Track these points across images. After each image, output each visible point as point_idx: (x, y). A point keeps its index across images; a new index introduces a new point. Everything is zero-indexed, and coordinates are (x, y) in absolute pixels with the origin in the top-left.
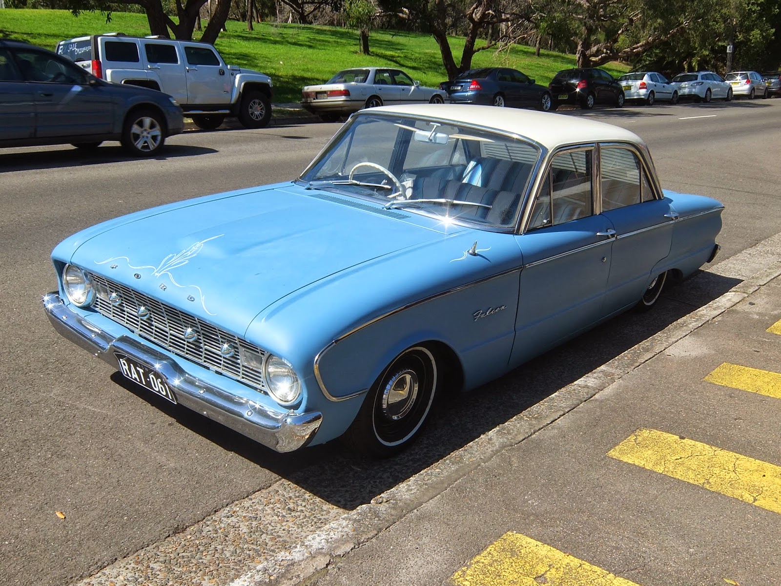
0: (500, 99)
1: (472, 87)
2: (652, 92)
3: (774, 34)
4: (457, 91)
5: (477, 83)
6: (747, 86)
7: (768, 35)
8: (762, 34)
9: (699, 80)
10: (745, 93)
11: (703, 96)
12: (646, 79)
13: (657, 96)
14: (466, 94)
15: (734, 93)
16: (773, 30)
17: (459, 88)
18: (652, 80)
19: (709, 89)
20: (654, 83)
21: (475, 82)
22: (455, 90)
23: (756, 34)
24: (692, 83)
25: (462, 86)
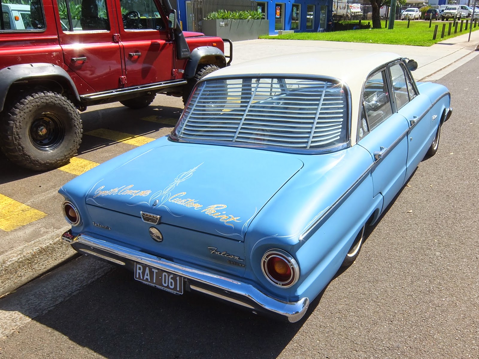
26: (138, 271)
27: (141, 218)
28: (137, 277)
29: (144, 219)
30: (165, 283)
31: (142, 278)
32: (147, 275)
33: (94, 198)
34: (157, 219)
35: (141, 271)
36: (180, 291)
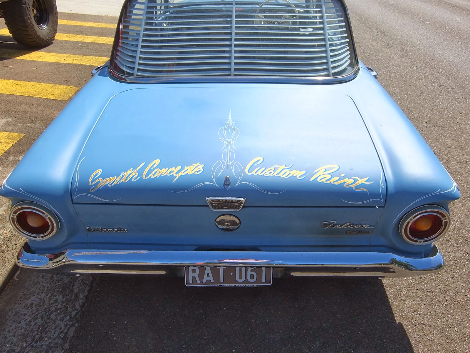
26: (191, 275)
27: (208, 206)
28: (191, 282)
29: (213, 206)
30: (241, 277)
31: (198, 281)
32: (208, 276)
33: (91, 192)
34: (241, 203)
35: (196, 275)
36: (268, 281)
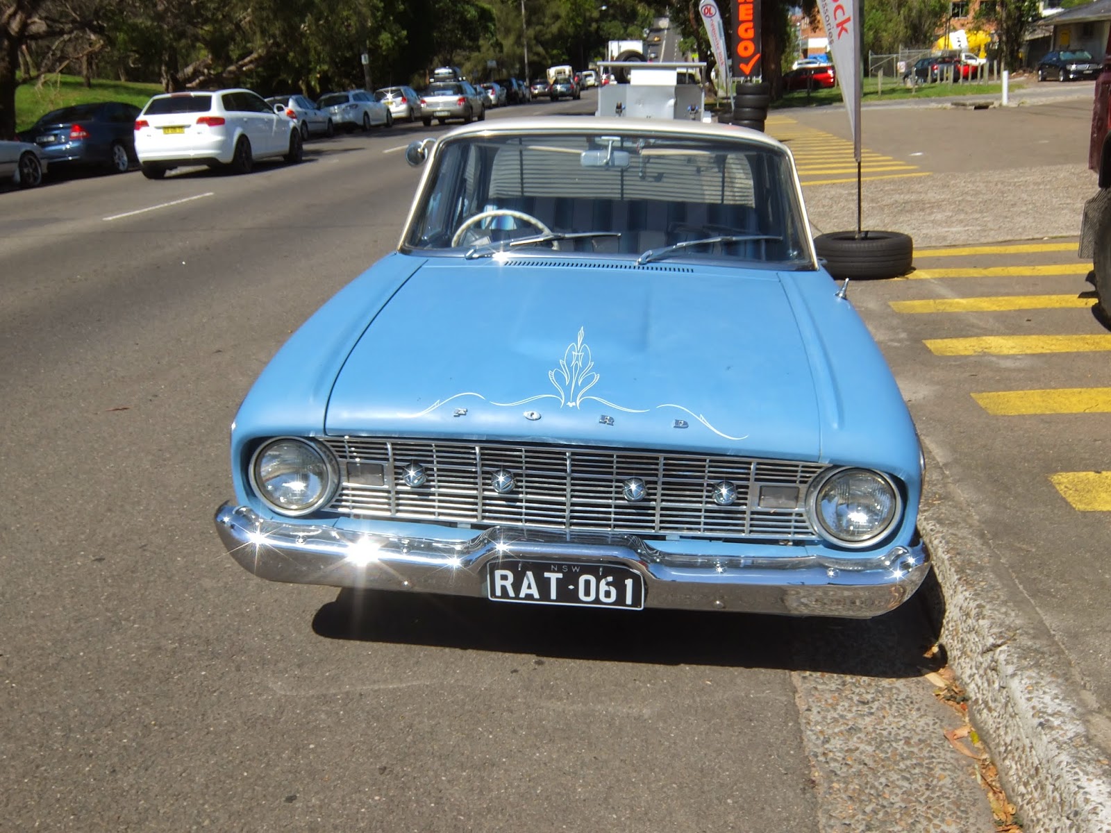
0: (119, 150)
1: (74, 134)
2: (304, 123)
3: (407, 37)
4: (49, 144)
5: (82, 129)
6: (404, 107)
7: (400, 38)
8: (392, 39)
9: (352, 101)
10: (403, 115)
11: (361, 122)
12: (292, 105)
13: (310, 127)
14: (63, 147)
15: (393, 115)
16: (405, 33)
17: (52, 139)
18: (300, 107)
19: (366, 114)
20: (304, 110)
21: (77, 127)
22: (44, 143)
23: (385, 37)
24: (343, 106)
25: (56, 135)
